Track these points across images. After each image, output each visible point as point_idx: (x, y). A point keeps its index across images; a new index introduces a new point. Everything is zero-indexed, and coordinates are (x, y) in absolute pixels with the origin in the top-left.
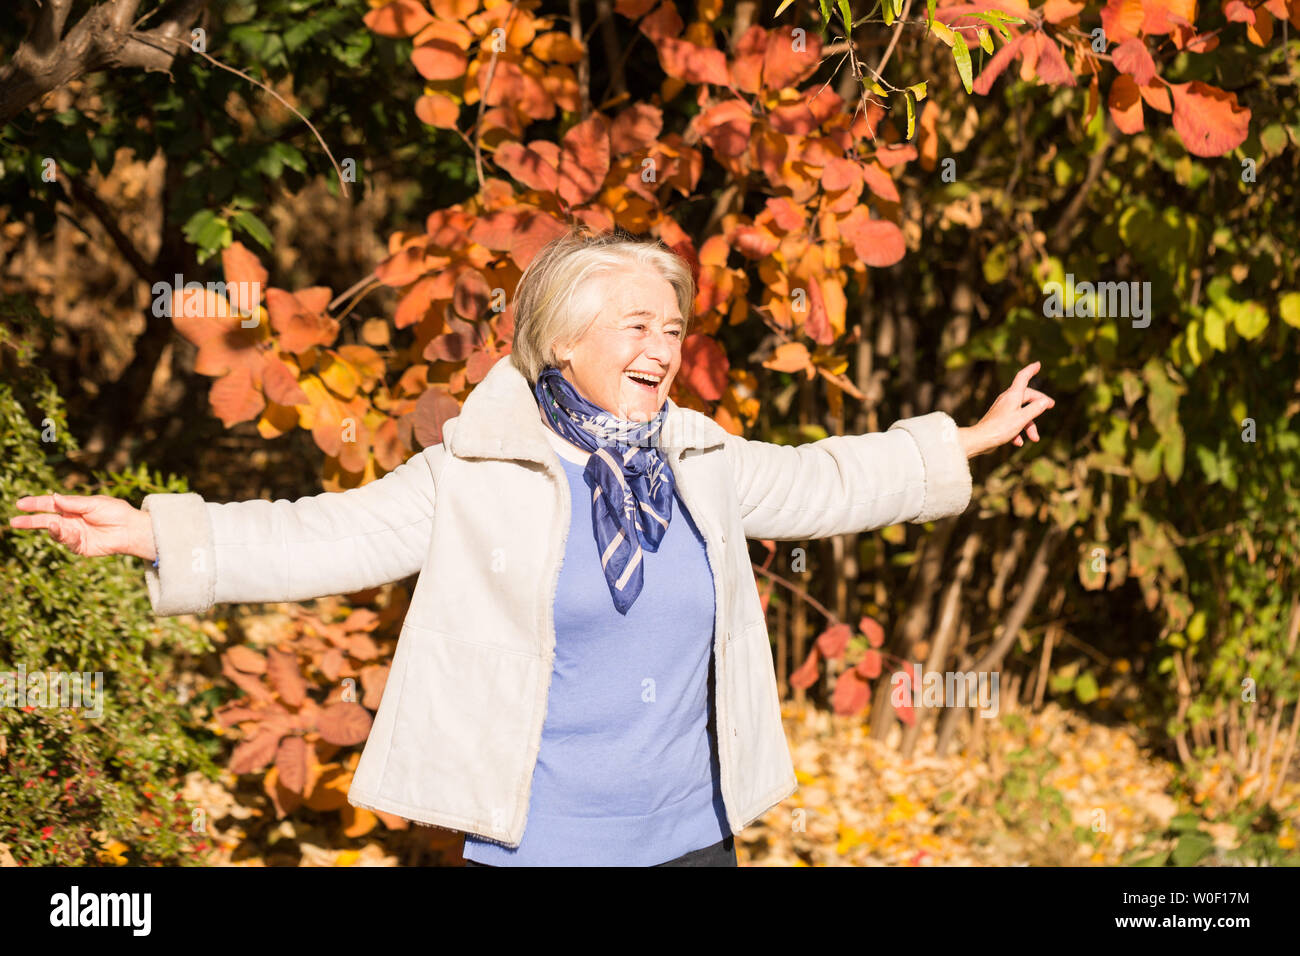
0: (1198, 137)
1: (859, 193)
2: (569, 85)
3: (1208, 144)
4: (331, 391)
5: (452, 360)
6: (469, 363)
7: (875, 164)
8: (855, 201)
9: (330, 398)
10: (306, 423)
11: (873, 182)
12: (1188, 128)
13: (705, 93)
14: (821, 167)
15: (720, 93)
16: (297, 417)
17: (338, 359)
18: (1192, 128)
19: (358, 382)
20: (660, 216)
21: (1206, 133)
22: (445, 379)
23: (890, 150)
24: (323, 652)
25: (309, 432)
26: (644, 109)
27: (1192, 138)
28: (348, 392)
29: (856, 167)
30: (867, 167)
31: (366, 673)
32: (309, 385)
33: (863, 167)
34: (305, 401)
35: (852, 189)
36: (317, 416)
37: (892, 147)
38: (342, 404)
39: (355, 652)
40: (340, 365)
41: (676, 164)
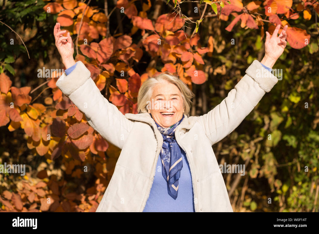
0: (294, 43)
1: (192, 62)
2: (104, 29)
3: (297, 45)
4: (30, 117)
5: (63, 109)
6: (69, 110)
7: (197, 53)
8: (191, 64)
9: (30, 119)
10: (23, 127)
11: (196, 58)
12: (291, 41)
13: (144, 32)
14: (181, 54)
15: (149, 32)
16: (20, 125)
17: (32, 108)
18: (292, 41)
19: (38, 114)
20: (129, 68)
21: (296, 42)
22: (62, 115)
23: (201, 49)
24: (30, 194)
25: (23, 130)
26: (126, 37)
27: (292, 44)
28: (35, 118)
29: (191, 54)
30: (195, 54)
31: (42, 200)
32: (24, 116)
33: (193, 54)
34: (22, 120)
35: (190, 60)
36: (25, 125)
37: (202, 48)
38: (33, 121)
39: (39, 194)
40: (33, 110)
41: (135, 53)
